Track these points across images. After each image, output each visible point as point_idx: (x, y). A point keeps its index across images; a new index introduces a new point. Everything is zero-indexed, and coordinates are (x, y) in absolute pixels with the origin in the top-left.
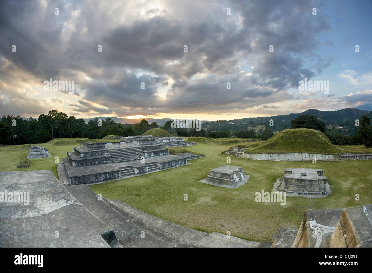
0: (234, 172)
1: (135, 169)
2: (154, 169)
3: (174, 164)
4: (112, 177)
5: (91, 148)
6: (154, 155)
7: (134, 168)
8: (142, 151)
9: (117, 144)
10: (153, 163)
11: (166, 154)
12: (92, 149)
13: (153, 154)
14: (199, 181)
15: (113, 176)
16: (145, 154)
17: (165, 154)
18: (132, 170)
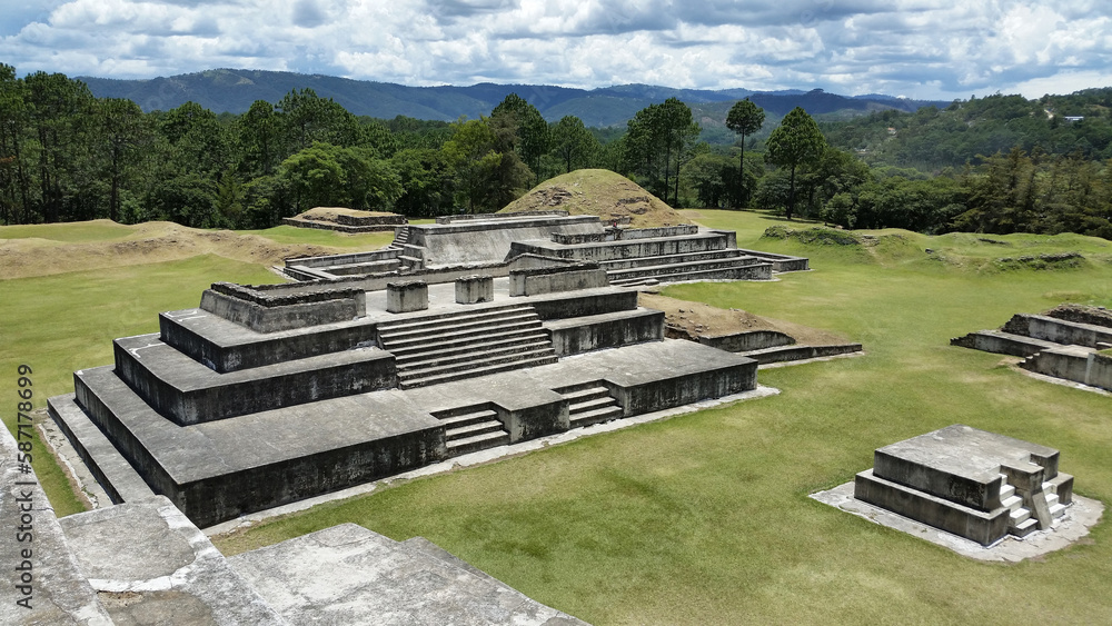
0: (1004, 476)
1: (513, 416)
2: (597, 417)
3: (691, 389)
4: (402, 459)
5: (279, 320)
6: (595, 341)
7: (508, 412)
8: (540, 324)
9: (416, 290)
10: (594, 384)
11: (653, 336)
12: (286, 323)
13: (592, 340)
14: (816, 496)
15: (405, 456)
16: (553, 338)
17: (646, 334)
18: (498, 424)
